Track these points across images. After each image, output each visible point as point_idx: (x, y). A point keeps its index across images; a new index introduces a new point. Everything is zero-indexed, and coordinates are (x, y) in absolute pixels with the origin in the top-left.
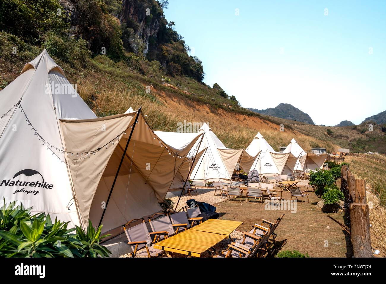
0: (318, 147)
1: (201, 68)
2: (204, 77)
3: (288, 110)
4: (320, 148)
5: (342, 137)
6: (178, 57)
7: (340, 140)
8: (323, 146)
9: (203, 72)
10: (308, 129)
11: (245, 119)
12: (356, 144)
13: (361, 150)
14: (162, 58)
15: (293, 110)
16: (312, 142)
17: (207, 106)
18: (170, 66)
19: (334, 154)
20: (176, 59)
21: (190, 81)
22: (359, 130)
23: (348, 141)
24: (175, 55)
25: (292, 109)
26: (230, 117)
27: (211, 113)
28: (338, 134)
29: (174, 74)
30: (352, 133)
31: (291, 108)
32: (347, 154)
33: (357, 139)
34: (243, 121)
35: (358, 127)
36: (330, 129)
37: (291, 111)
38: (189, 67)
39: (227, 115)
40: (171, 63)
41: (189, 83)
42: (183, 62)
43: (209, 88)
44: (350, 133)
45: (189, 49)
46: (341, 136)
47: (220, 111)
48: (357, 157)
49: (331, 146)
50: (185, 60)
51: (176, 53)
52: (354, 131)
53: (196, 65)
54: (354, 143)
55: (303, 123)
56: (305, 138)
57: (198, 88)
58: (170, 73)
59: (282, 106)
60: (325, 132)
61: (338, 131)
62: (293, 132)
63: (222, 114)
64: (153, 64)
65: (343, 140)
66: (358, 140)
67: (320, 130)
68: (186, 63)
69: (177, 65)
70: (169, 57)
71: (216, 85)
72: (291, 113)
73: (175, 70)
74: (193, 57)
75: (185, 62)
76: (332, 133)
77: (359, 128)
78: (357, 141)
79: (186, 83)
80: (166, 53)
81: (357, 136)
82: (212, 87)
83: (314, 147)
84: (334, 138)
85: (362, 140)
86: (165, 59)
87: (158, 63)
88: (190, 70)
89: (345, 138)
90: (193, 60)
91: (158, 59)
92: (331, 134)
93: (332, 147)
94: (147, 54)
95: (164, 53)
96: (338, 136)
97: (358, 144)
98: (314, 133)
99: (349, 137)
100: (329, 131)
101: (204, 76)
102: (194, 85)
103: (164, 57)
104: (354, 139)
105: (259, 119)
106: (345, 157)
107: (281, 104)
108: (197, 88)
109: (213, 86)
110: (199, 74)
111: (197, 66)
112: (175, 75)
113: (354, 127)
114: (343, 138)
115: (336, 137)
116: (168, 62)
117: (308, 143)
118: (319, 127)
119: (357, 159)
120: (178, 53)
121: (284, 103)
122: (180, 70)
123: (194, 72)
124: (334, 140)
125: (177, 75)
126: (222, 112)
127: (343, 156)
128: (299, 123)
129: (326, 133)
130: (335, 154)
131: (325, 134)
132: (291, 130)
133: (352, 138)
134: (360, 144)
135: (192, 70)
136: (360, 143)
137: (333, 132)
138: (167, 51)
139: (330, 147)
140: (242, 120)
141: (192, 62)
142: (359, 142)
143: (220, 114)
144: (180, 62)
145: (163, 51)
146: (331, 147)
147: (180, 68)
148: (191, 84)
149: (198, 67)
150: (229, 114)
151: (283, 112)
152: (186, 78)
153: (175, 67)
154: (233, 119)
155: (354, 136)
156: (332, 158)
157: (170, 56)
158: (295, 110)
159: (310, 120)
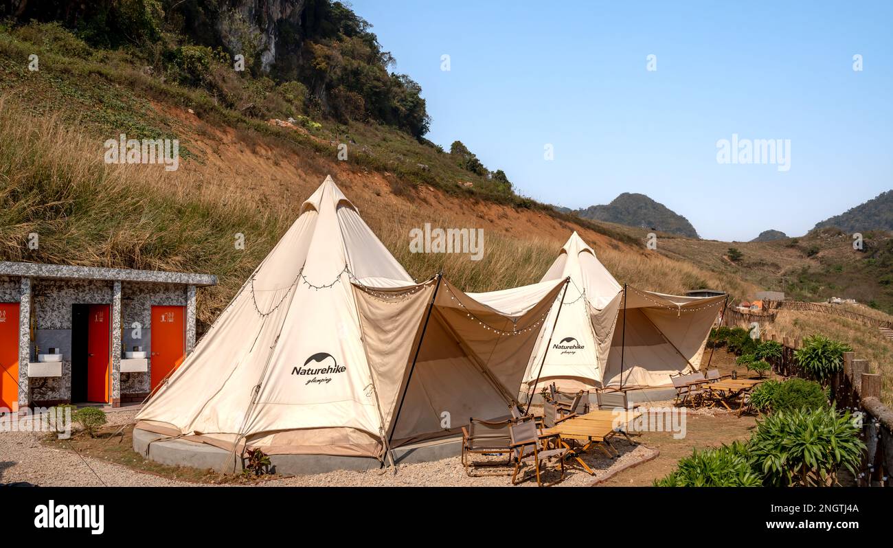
0: (704, 288)
1: (420, 104)
2: (428, 125)
3: (640, 208)
4: (710, 291)
5: (764, 265)
6: (356, 73)
7: (759, 274)
8: (717, 286)
9: (424, 114)
10: (683, 249)
11: (505, 216)
12: (796, 281)
13: (810, 295)
14: (313, 78)
15: (652, 209)
16: (689, 276)
17: (384, 177)
18: (336, 97)
19: (745, 306)
20: (352, 79)
21: (388, 136)
22: (803, 249)
23: (779, 275)
24: (349, 67)
25: (649, 206)
26: (457, 208)
27: (392, 196)
28: (754, 259)
29: (348, 117)
30: (789, 256)
31: (646, 204)
32: (779, 305)
33: (799, 270)
34: (497, 221)
35: (800, 242)
36: (735, 247)
37: (645, 211)
38: (388, 99)
39: (445, 203)
40: (340, 91)
41: (384, 140)
42: (370, 88)
43: (440, 151)
44: (782, 256)
45: (390, 58)
46: (761, 264)
47: (426, 192)
48: (805, 312)
49: (739, 284)
50: (375, 83)
51: (351, 64)
52: (791, 250)
53: (405, 96)
54: (793, 279)
55: (672, 236)
56: (672, 266)
57: (408, 151)
58: (336, 115)
59: (625, 197)
60: (725, 255)
61: (755, 253)
62: (641, 252)
63: (432, 200)
64: (288, 90)
65: (767, 272)
66: (801, 271)
67: (712, 250)
68: (378, 90)
69: (354, 95)
70: (332, 74)
71: (458, 147)
72: (645, 214)
73: (349, 107)
74: (398, 77)
75: (376, 87)
76: (741, 258)
77: (804, 244)
78: (799, 274)
79: (377, 140)
80: (323, 64)
81: (799, 263)
82: (447, 149)
83: (692, 289)
84: (745, 270)
85: (811, 271)
86: (322, 79)
87: (302, 87)
88: (392, 107)
89: (772, 269)
90: (400, 85)
91: (304, 79)
92: (739, 260)
93: (742, 287)
94: (273, 67)
95: (318, 64)
96: (755, 264)
97: (801, 282)
98: (699, 258)
99: (781, 265)
100: (734, 253)
101: (428, 123)
102: (397, 144)
103: (321, 74)
104: (791, 269)
105: (548, 217)
106: (777, 313)
107: (623, 195)
108: (405, 152)
109: (452, 149)
110: (415, 118)
111: (410, 99)
112: (350, 121)
113: (793, 243)
114: (765, 268)
115: (749, 266)
116: (329, 87)
117: (678, 277)
118: (710, 245)
119: (807, 318)
120: (355, 63)
121: (631, 193)
122: (363, 107)
123: (402, 115)
124: (746, 273)
125: (356, 119)
126: (433, 194)
127: (772, 311)
128: (663, 236)
129: (726, 257)
130: (749, 307)
131: (723, 260)
132: (635, 248)
133: (787, 268)
134: (806, 281)
135: (396, 107)
136: (805, 278)
137: (742, 255)
138: (328, 57)
139: (735, 289)
140: (494, 218)
141: (395, 89)
142: (804, 276)
143: (425, 200)
144: (361, 87)
145: (315, 59)
146: (739, 288)
147: (362, 102)
148: (391, 141)
149: (412, 102)
150: (456, 201)
151: (629, 213)
152: (379, 127)
153: (348, 100)
154: (464, 214)
155: (792, 262)
156: (742, 315)
157: (335, 73)
158: (654, 208)
159: (691, 231)
